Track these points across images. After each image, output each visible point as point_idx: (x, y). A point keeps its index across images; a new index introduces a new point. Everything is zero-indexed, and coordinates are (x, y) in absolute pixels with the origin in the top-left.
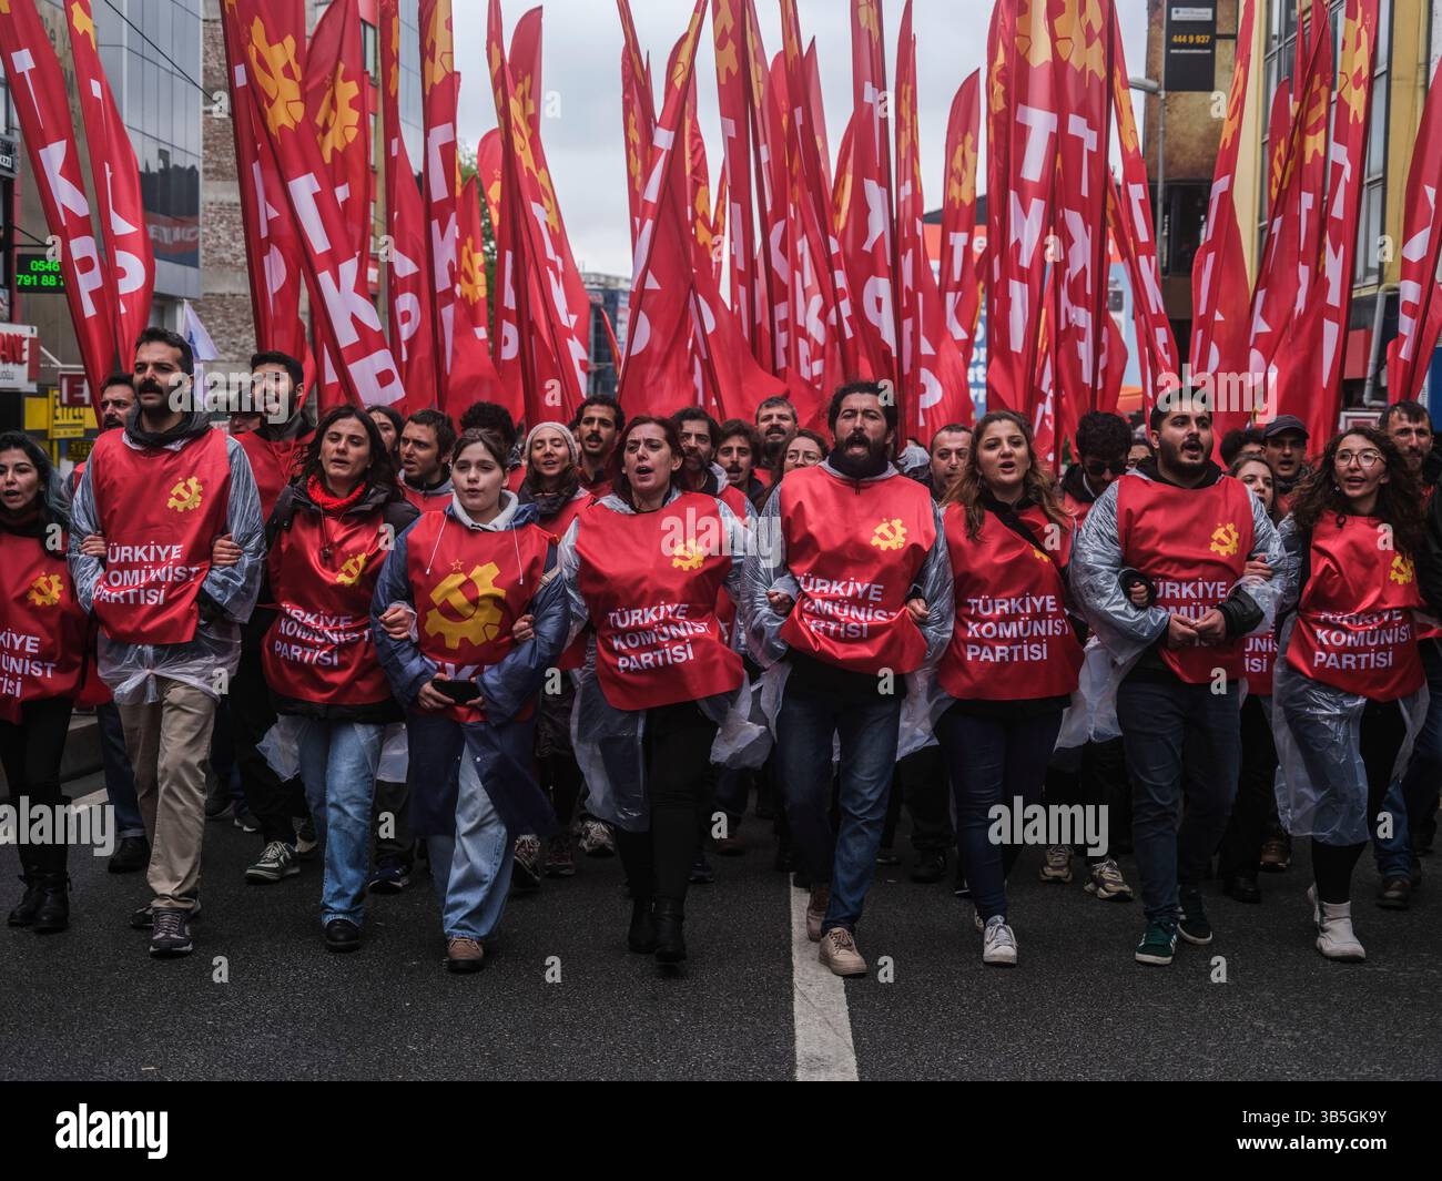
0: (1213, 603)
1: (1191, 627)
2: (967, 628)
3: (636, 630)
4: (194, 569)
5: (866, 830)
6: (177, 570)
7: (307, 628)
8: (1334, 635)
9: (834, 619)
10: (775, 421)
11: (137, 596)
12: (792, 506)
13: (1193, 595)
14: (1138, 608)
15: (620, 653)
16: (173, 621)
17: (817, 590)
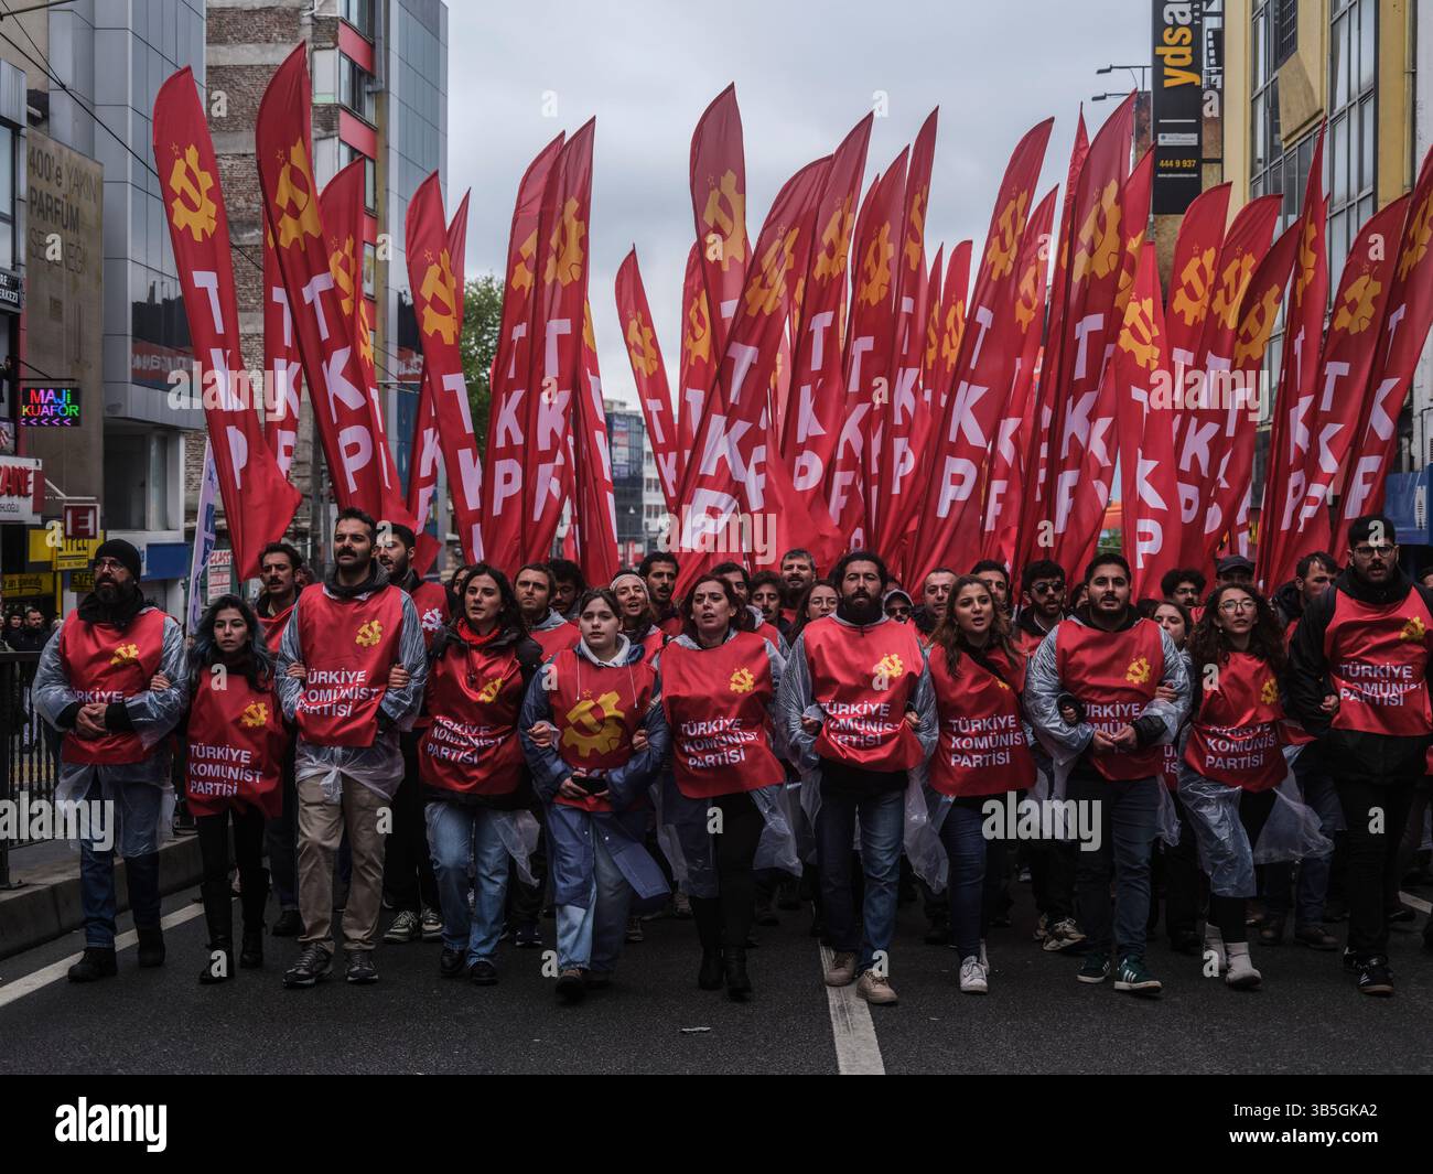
0: (1129, 720)
1: (1111, 741)
2: (951, 741)
3: (702, 737)
4: (374, 690)
5: (887, 890)
6: (362, 690)
7: (455, 734)
8: (1220, 743)
9: (855, 732)
10: (795, 570)
11: (330, 709)
12: (814, 647)
13: (1112, 714)
14: (1070, 725)
15: (689, 755)
16: (357, 730)
17: (840, 713)
